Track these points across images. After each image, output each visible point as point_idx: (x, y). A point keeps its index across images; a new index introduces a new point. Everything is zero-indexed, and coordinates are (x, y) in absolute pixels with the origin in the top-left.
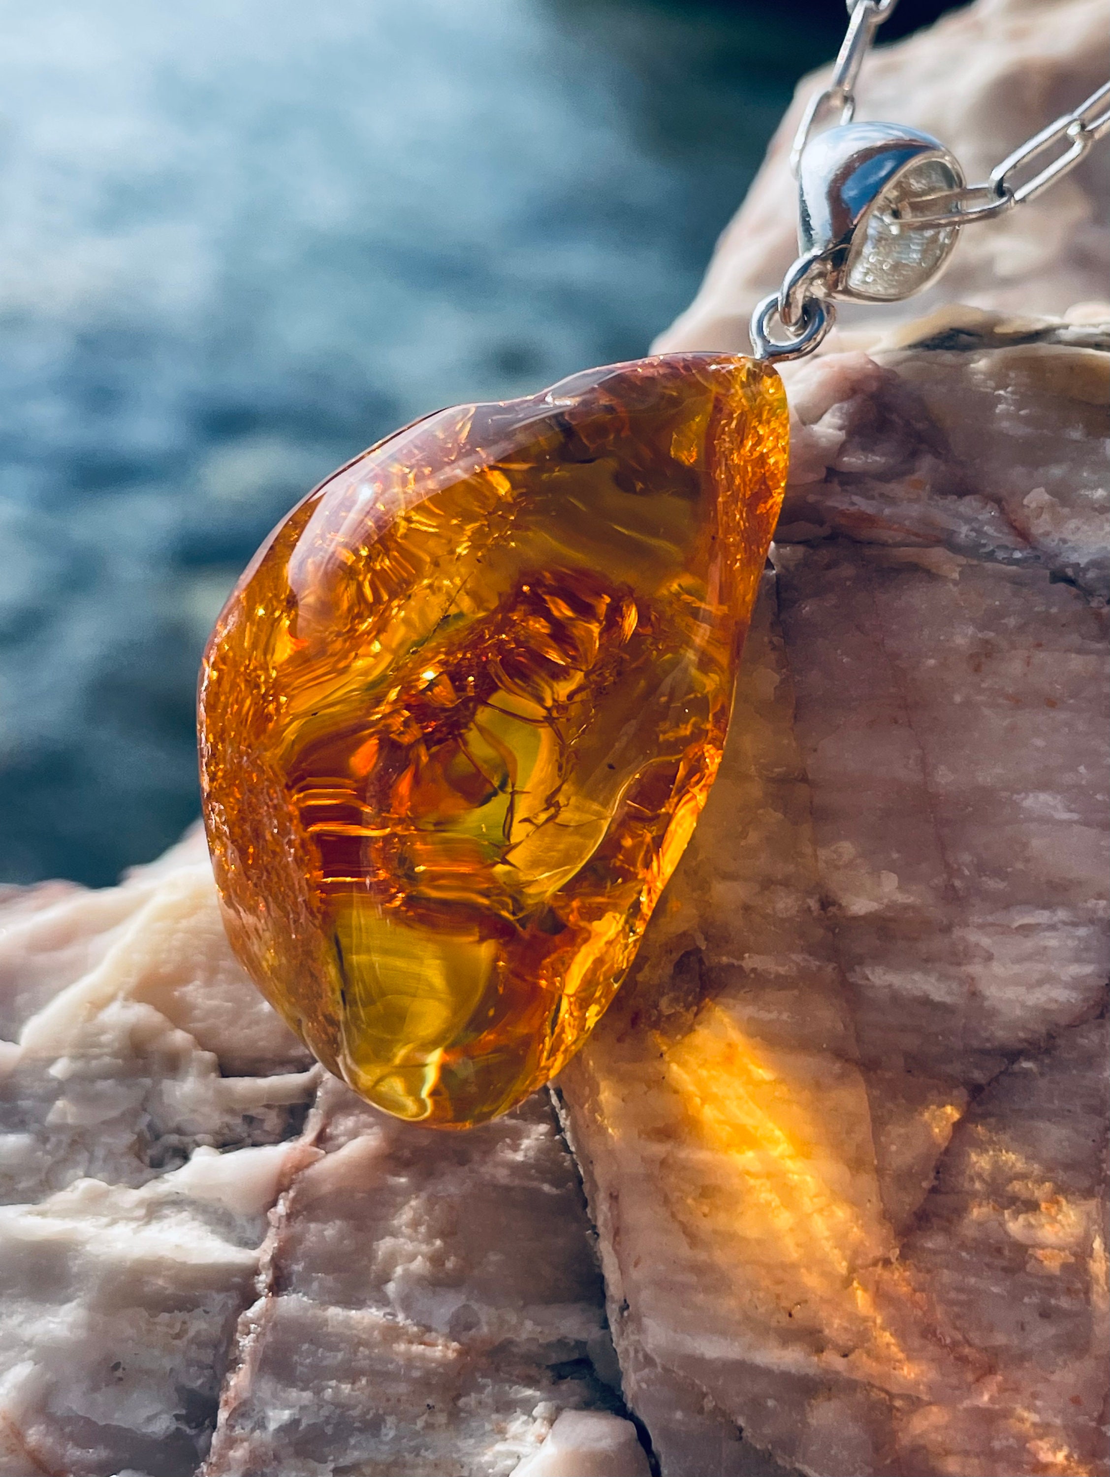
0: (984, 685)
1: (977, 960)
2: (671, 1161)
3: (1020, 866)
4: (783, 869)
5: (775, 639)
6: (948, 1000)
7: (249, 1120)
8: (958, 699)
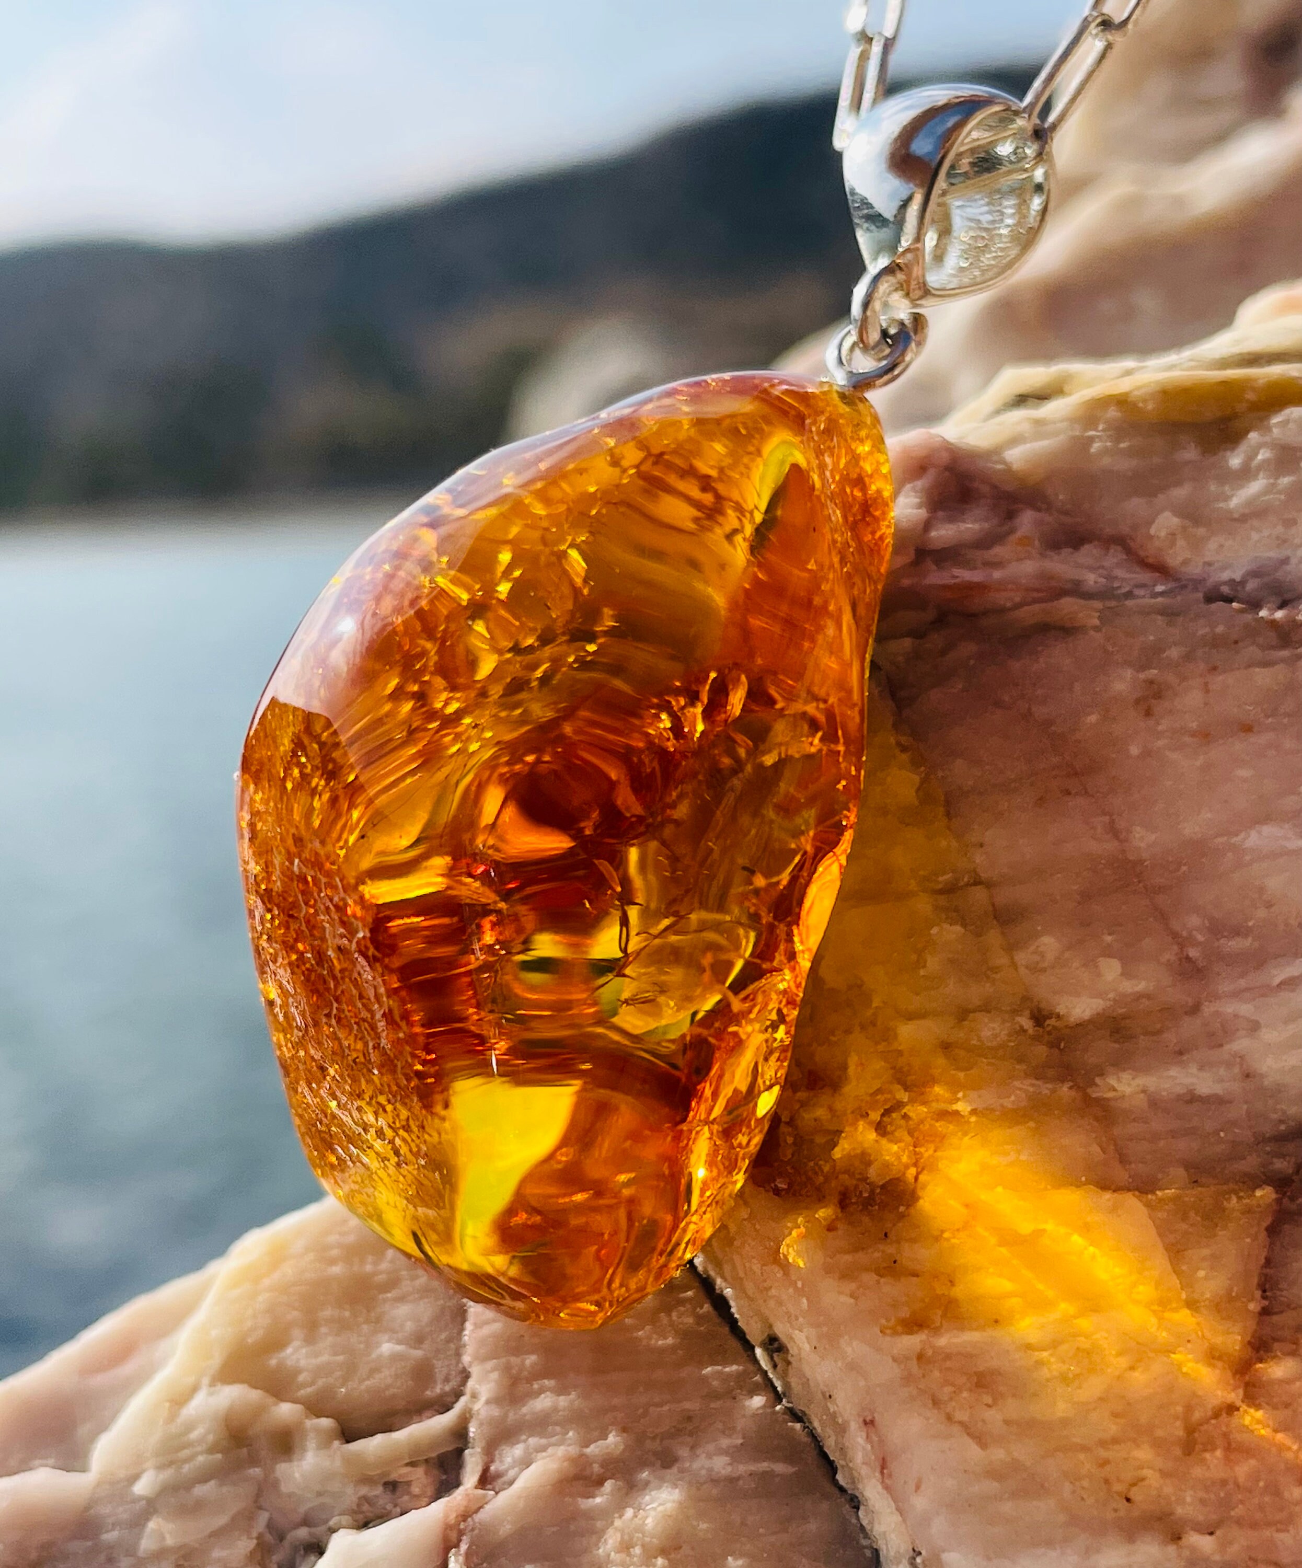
0: (1160, 728)
1: (1242, 1033)
2: (930, 1352)
3: (1262, 913)
4: (976, 993)
5: (903, 740)
6: (1218, 1089)
7: (392, 1486)
8: (1134, 750)
